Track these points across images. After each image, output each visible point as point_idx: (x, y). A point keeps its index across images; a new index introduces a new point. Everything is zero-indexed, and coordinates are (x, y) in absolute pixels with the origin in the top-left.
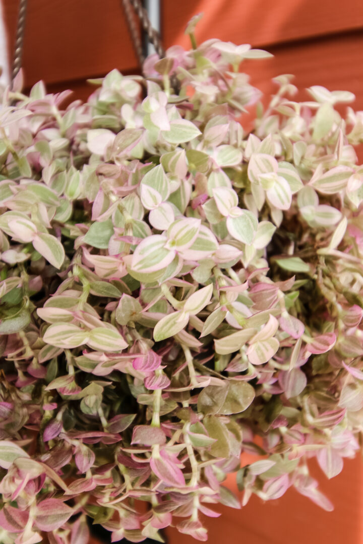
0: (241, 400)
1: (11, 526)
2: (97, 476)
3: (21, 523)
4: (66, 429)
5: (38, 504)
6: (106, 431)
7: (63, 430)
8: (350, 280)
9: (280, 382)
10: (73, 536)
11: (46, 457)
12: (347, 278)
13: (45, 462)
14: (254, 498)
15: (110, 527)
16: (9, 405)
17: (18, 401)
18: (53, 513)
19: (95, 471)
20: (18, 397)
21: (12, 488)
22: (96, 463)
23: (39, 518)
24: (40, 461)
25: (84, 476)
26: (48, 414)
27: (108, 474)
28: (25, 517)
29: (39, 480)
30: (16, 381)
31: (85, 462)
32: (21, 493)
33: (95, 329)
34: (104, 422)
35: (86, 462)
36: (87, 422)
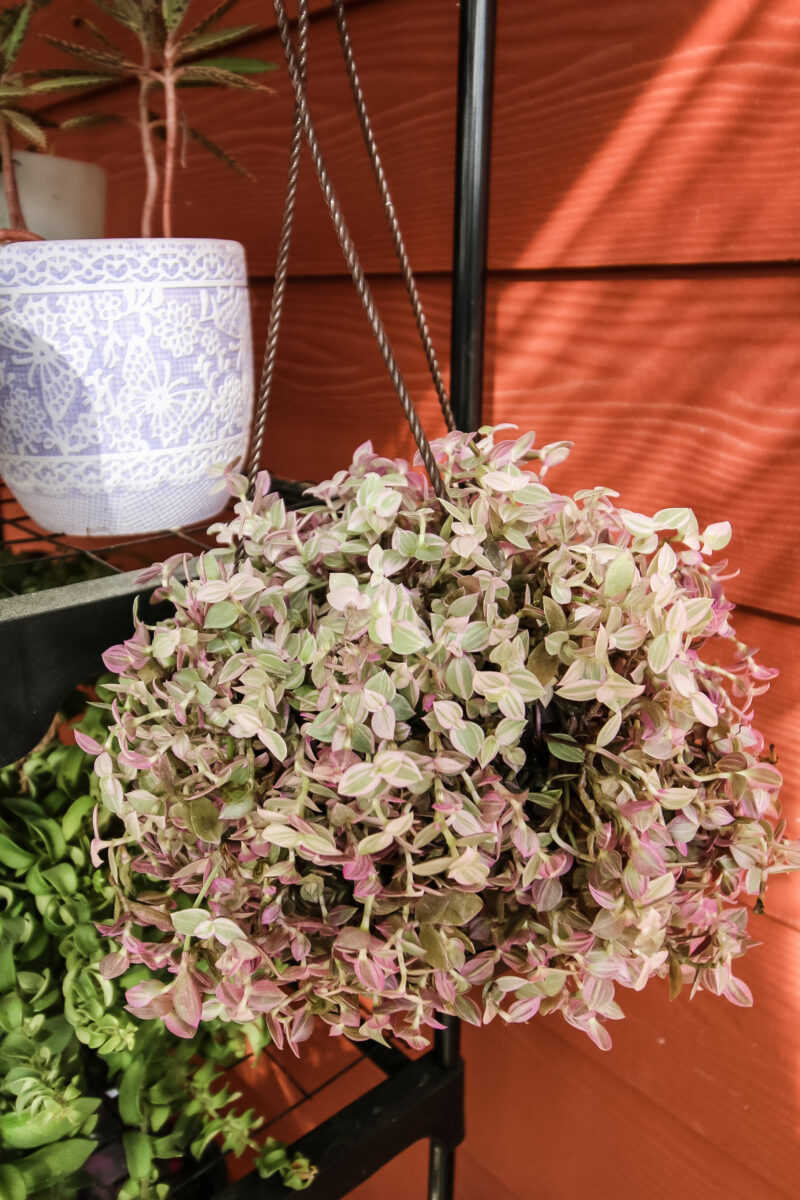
0: (462, 913)
1: (227, 1000)
2: (313, 966)
3: (237, 1000)
4: (285, 913)
5: (253, 984)
6: (325, 922)
7: (282, 915)
8: (616, 787)
9: (533, 890)
10: (295, 1025)
11: (261, 940)
12: (611, 786)
13: (261, 947)
14: (498, 1019)
15: (329, 1020)
16: (231, 882)
17: (239, 879)
18: (266, 995)
19: (309, 961)
20: (240, 874)
21: (230, 966)
22: (312, 951)
23: (253, 998)
24: (255, 944)
25: (299, 963)
26: (267, 897)
27: (326, 965)
28: (241, 994)
29: (255, 962)
30: (239, 852)
31: (301, 949)
32: (237, 972)
33: (308, 835)
34: (324, 911)
35: (301, 951)
36: (309, 907)
